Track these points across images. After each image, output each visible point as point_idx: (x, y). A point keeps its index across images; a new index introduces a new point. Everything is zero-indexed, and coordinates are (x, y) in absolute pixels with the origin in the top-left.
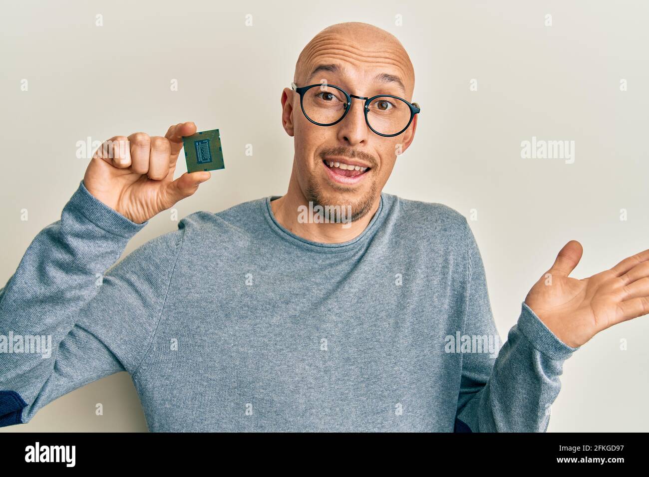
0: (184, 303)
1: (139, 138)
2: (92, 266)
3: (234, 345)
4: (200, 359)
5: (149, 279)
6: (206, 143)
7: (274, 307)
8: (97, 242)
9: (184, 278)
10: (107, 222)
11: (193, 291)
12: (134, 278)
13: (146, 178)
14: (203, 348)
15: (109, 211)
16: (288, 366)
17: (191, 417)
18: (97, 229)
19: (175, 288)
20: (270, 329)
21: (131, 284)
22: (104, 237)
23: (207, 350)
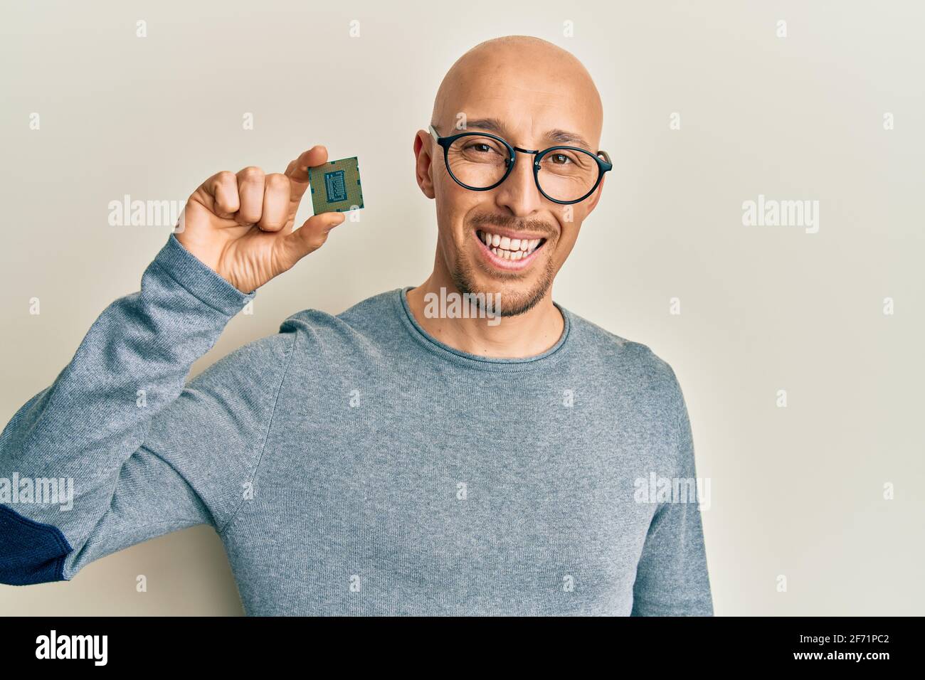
0: (297, 433)
1: (251, 173)
2: (178, 350)
3: (369, 500)
4: (320, 514)
5: (247, 398)
6: (340, 175)
7: (424, 451)
8: (188, 317)
9: (295, 399)
10: (202, 288)
11: (308, 418)
12: (225, 394)
13: (259, 229)
14: (324, 499)
15: (207, 272)
16: (446, 536)
17: (306, 592)
18: (189, 296)
19: (283, 412)
20: (420, 482)
21: (222, 401)
22: (197, 310)
23: (332, 503)
